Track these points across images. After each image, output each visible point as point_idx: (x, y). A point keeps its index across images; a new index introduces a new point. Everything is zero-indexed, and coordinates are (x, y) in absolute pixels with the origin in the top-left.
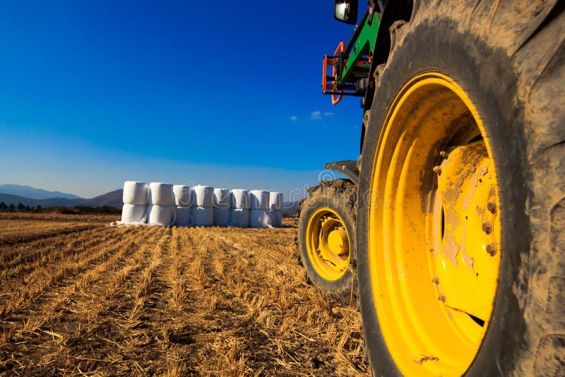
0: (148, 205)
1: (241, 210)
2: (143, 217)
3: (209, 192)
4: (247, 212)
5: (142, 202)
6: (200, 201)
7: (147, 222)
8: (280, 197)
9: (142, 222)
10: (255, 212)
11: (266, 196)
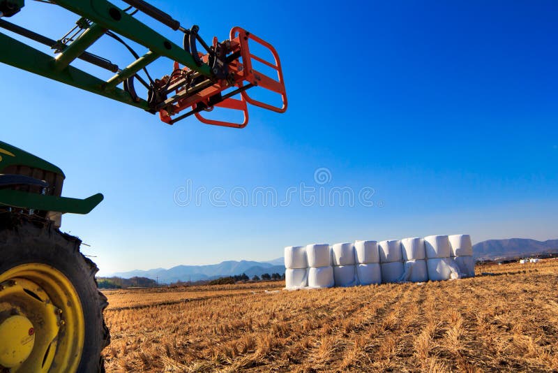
0: (306, 268)
1: (414, 261)
2: (303, 280)
3: (369, 245)
4: (423, 263)
5: (301, 266)
6: (361, 258)
7: (307, 285)
8: (465, 240)
9: (301, 285)
10: (432, 262)
11: (442, 241)
